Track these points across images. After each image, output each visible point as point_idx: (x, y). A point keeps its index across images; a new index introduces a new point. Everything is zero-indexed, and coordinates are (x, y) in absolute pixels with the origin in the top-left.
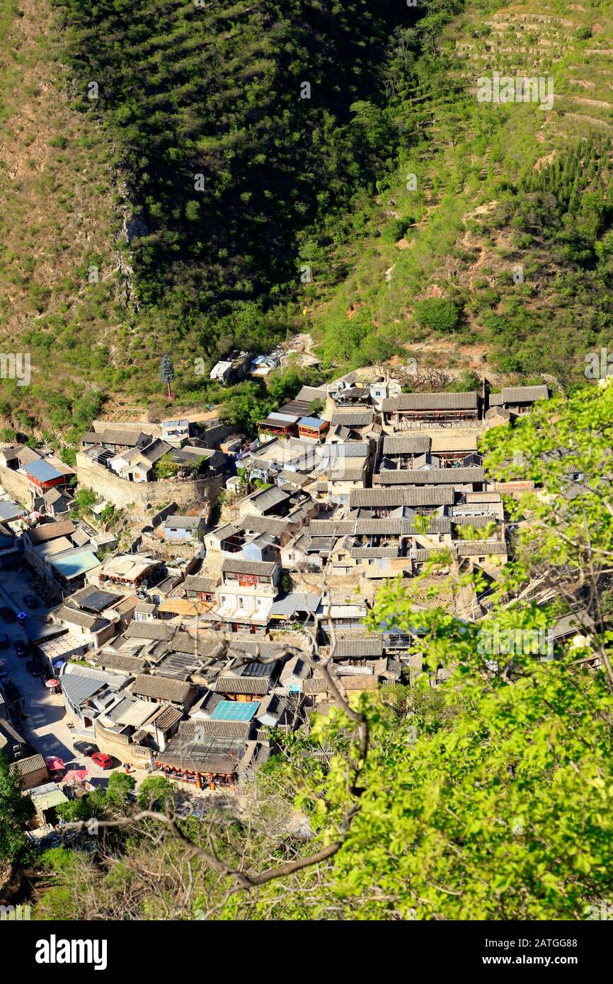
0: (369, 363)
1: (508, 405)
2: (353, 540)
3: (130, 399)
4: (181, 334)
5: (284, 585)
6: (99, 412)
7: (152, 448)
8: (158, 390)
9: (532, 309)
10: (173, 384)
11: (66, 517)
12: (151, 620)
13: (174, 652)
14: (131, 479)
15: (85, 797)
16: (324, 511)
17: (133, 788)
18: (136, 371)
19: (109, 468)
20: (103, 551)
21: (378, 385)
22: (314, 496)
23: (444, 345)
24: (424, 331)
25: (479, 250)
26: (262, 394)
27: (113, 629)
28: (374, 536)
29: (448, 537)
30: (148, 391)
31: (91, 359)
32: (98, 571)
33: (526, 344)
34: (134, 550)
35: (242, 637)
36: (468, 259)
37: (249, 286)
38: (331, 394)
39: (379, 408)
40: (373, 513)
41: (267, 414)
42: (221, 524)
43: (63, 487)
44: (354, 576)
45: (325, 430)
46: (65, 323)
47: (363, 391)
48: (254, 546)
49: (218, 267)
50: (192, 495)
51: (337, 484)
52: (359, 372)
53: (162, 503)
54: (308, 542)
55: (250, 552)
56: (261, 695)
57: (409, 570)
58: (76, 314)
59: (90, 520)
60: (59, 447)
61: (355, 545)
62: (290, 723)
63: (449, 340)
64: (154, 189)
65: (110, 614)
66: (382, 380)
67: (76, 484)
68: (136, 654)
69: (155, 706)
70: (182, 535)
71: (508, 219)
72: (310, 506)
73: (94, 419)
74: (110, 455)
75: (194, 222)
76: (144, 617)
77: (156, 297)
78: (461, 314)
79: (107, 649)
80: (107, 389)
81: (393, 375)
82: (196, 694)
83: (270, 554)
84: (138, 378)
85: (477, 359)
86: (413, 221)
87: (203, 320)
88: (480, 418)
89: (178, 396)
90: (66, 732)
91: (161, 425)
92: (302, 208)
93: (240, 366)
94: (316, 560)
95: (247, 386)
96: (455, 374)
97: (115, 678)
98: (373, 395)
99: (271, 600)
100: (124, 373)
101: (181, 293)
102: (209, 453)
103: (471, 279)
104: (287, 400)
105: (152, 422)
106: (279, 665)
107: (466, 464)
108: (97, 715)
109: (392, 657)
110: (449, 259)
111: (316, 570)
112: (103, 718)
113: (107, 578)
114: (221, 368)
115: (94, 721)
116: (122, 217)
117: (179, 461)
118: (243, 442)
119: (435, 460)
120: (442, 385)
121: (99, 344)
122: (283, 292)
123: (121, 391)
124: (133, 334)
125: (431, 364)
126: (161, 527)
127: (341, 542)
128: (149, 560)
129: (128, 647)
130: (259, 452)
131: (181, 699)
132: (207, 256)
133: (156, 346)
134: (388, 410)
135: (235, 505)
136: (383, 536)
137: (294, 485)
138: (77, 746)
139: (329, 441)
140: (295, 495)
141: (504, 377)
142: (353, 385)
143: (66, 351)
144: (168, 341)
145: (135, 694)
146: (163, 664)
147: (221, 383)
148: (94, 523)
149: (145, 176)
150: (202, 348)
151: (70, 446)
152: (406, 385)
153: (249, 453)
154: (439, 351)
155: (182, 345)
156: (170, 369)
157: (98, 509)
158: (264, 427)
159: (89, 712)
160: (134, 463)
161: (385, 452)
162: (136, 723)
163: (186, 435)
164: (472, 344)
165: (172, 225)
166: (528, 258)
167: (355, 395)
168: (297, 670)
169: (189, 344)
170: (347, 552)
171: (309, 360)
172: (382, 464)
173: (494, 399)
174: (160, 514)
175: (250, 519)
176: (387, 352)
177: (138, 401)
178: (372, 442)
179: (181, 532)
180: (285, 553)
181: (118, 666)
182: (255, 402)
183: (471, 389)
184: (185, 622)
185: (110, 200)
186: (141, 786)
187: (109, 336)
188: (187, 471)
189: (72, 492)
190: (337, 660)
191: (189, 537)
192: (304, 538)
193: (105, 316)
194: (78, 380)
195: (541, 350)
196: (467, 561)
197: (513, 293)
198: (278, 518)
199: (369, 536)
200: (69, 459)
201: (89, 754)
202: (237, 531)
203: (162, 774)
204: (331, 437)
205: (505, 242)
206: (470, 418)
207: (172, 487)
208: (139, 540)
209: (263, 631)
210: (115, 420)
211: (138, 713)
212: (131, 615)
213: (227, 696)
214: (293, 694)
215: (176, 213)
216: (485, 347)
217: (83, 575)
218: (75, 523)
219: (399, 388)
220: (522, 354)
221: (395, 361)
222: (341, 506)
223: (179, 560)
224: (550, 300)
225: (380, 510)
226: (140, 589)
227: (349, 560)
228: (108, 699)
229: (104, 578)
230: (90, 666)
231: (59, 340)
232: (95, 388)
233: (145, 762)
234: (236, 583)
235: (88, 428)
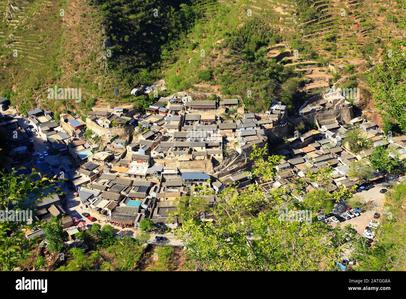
0: (182, 90)
1: (225, 105)
2: (174, 149)
3: (104, 100)
4: (122, 79)
5: (151, 163)
6: (94, 104)
7: (111, 117)
8: (114, 97)
9: (234, 74)
10: (118, 96)
11: (83, 139)
12: (108, 173)
13: (116, 184)
14: (104, 127)
15: (85, 231)
16: (166, 139)
17: (100, 228)
18: (107, 91)
19: (97, 123)
20: (93, 151)
21: (184, 97)
22: (163, 133)
23: (206, 85)
24: (200, 80)
25: (218, 55)
26: (148, 99)
27: (96, 176)
28: (181, 147)
29: (204, 148)
30: (110, 98)
31: (92, 87)
32: (92, 157)
33: (232, 85)
34: (104, 150)
35: (138, 179)
36: (214, 57)
37: (144, 64)
38: (169, 100)
39: (185, 105)
40: (181, 140)
41: (149, 106)
42: (133, 142)
43: (82, 129)
44: (174, 160)
45: (167, 112)
46: (84, 75)
47: (179, 99)
48: (142, 150)
49: (135, 57)
50: (123, 132)
51: (170, 130)
52: (179, 93)
53: (114, 135)
54: (160, 149)
55: (141, 152)
56: (143, 198)
57: (192, 158)
58: (88, 72)
59: (90, 140)
60: (81, 116)
61: (175, 150)
62: (151, 207)
63: (207, 84)
64: (114, 31)
65: (95, 171)
66: (186, 96)
67: (86, 128)
68: (103, 185)
69: (108, 201)
70: (120, 145)
71: (227, 45)
72: (161, 137)
73: (92, 107)
74: (98, 119)
75: (127, 42)
76: (106, 173)
77: (114, 67)
78: (211, 75)
79: (94, 183)
80: (97, 97)
81: (189, 94)
82: (122, 198)
83: (148, 152)
84: (107, 94)
85: (216, 90)
86: (198, 44)
87: (129, 75)
88: (216, 109)
89: (120, 100)
90: (80, 209)
91: (114, 109)
92: (163, 38)
93: (141, 90)
94: (162, 155)
95: (142, 97)
96: (209, 95)
97: (96, 192)
98: (183, 101)
99: (147, 168)
100: (102, 92)
101: (122, 65)
102: (129, 119)
103: (215, 64)
104: (155, 101)
105: (111, 108)
106: (149, 189)
107: (212, 124)
108: (90, 204)
109: (185, 186)
110: (208, 57)
111: (162, 158)
112: (91, 205)
113: (95, 159)
114: (134, 91)
115: (89, 206)
116: (103, 40)
117: (119, 121)
118: (141, 115)
119: (202, 122)
120: (205, 98)
121: (95, 82)
122: (156, 66)
123: (101, 97)
124: (106, 79)
125: (201, 91)
126: (113, 143)
127: (170, 149)
128: (109, 154)
129: (101, 182)
130: (146, 119)
131: (117, 200)
132: (131, 54)
133: (113, 83)
134: (187, 106)
135: (137, 136)
136: (184, 147)
137: (157, 130)
138: (83, 214)
139: (168, 116)
140: (157, 133)
141: (224, 96)
142: (177, 97)
143: (84, 84)
144: (117, 81)
145: (102, 198)
146: (112, 188)
147: (134, 95)
148: (92, 141)
149: (111, 27)
150: (128, 84)
151: (85, 115)
152: (194, 98)
153: (143, 119)
154: (204, 87)
155: (122, 83)
156: (118, 90)
157: (93, 136)
158: (148, 110)
159: (87, 203)
160: (105, 122)
161: (186, 119)
162: (102, 207)
163: (122, 113)
164: (215, 85)
165: (120, 43)
166: (233, 58)
167: (177, 101)
168: (155, 191)
169: (124, 83)
170: (172, 152)
171: (163, 88)
172: (185, 123)
173: (221, 103)
174: (113, 139)
175: (141, 141)
176: (188, 87)
177: (107, 101)
178: (182, 116)
179: (119, 144)
180: (152, 152)
181: (97, 188)
182: (145, 102)
183: (214, 100)
184: (119, 174)
185: (99, 35)
186: (102, 228)
187: (98, 79)
188: (122, 125)
189: (85, 131)
190: (168, 187)
191: (122, 146)
192: (159, 148)
193: (97, 73)
194: (88, 94)
195: (236, 87)
196: (210, 156)
197: (228, 69)
198: (150, 141)
199: (179, 147)
200: (84, 120)
201: (87, 217)
202: (137, 145)
203: (110, 224)
204: (169, 114)
205: (226, 52)
206: (213, 109)
207: (117, 130)
208: (106, 147)
209: (145, 177)
210: (99, 107)
211: (103, 204)
212: (102, 172)
213: (132, 198)
214: (153, 198)
215: (121, 39)
216: (219, 86)
217: (87, 158)
218: (85, 141)
219: (191, 99)
220: (230, 89)
221: (190, 90)
222: (171, 137)
223: (118, 154)
224: (240, 71)
225: (183, 139)
226: (105, 163)
227: (173, 155)
228: (94, 199)
229: (94, 159)
230: (88, 188)
231: (82, 80)
232: (93, 97)
233: (105, 219)
234: (136, 162)
235: (90, 110)
